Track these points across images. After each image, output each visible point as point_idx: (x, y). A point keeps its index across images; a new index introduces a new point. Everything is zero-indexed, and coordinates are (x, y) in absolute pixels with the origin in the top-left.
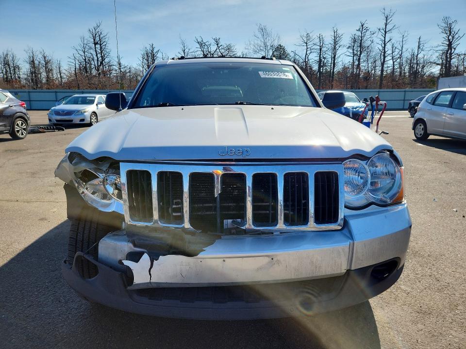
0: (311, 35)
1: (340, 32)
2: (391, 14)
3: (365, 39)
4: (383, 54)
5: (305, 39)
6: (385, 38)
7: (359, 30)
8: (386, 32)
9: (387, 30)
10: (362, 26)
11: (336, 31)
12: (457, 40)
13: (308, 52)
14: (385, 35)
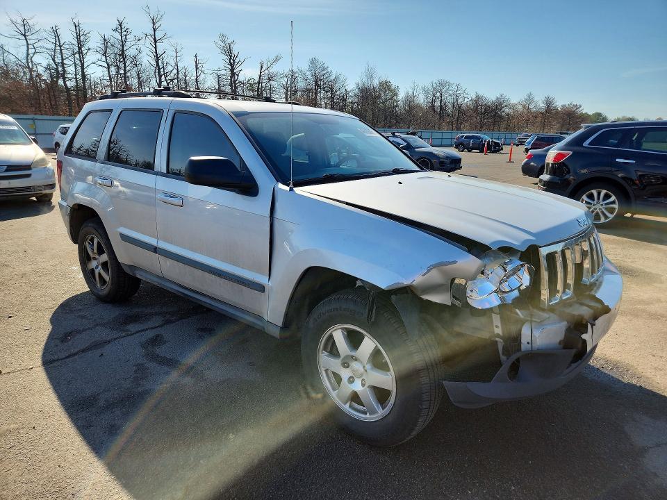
0: (30, 22)
1: (84, 28)
2: (159, 17)
3: (128, 44)
4: (157, 71)
5: (22, 29)
6: (156, 48)
7: (116, 30)
8: (156, 41)
9: (157, 39)
10: (120, 25)
11: (77, 24)
12: (238, 65)
13: (32, 51)
14: (155, 45)
